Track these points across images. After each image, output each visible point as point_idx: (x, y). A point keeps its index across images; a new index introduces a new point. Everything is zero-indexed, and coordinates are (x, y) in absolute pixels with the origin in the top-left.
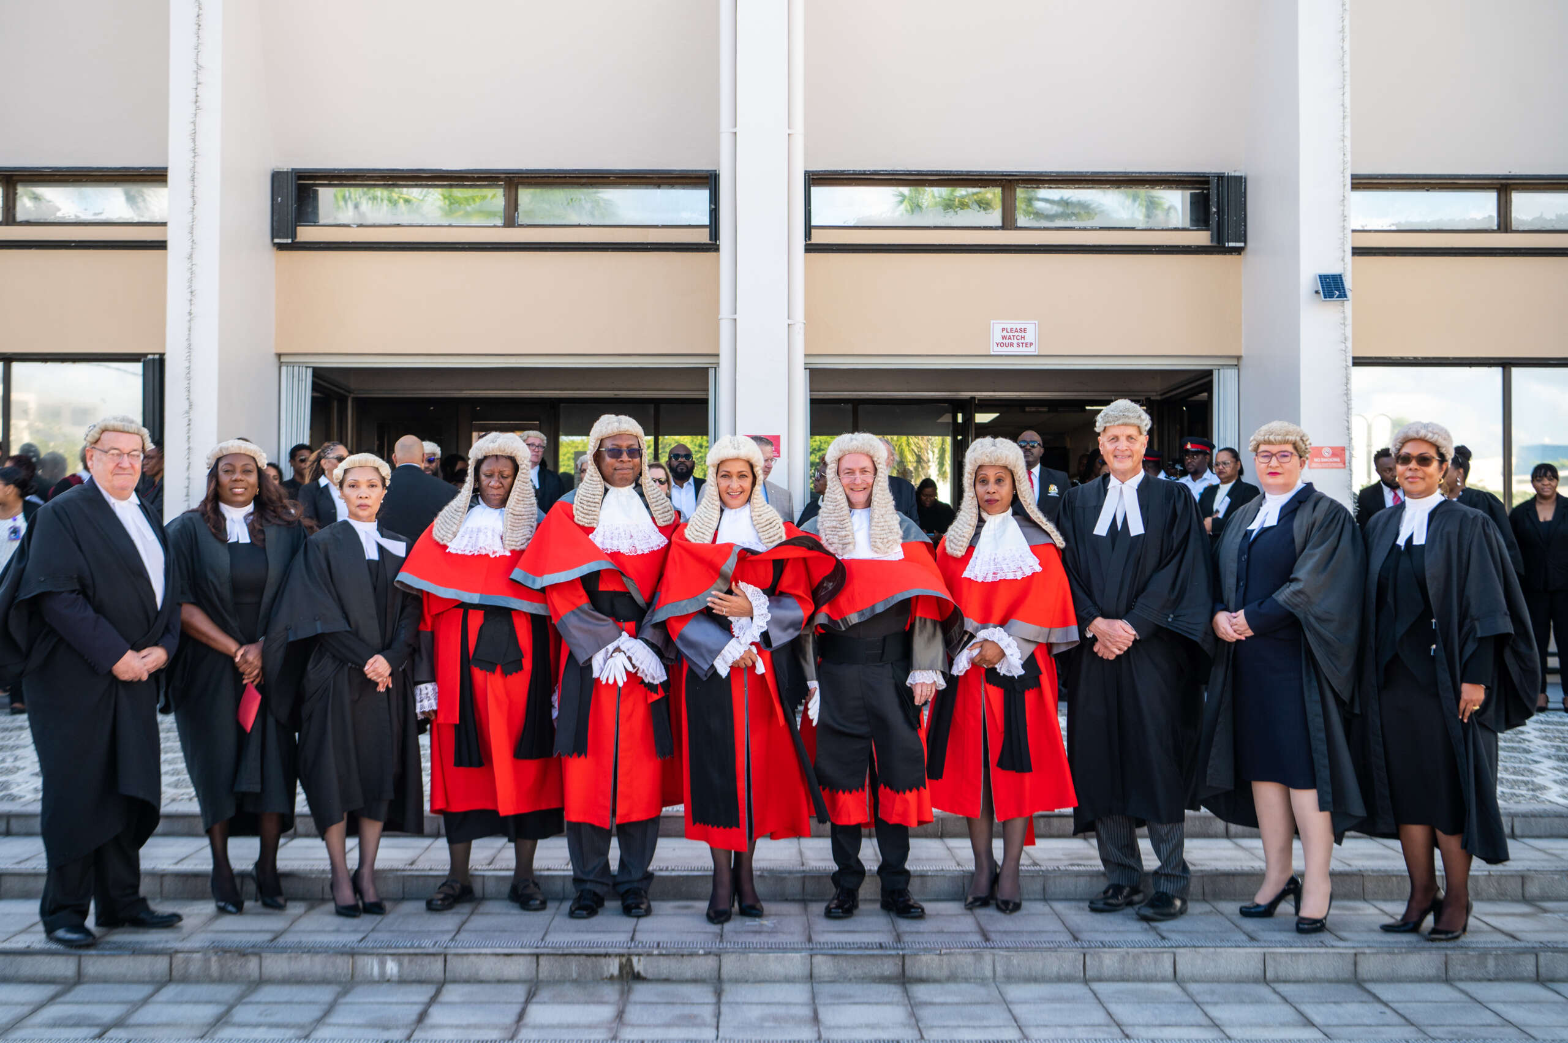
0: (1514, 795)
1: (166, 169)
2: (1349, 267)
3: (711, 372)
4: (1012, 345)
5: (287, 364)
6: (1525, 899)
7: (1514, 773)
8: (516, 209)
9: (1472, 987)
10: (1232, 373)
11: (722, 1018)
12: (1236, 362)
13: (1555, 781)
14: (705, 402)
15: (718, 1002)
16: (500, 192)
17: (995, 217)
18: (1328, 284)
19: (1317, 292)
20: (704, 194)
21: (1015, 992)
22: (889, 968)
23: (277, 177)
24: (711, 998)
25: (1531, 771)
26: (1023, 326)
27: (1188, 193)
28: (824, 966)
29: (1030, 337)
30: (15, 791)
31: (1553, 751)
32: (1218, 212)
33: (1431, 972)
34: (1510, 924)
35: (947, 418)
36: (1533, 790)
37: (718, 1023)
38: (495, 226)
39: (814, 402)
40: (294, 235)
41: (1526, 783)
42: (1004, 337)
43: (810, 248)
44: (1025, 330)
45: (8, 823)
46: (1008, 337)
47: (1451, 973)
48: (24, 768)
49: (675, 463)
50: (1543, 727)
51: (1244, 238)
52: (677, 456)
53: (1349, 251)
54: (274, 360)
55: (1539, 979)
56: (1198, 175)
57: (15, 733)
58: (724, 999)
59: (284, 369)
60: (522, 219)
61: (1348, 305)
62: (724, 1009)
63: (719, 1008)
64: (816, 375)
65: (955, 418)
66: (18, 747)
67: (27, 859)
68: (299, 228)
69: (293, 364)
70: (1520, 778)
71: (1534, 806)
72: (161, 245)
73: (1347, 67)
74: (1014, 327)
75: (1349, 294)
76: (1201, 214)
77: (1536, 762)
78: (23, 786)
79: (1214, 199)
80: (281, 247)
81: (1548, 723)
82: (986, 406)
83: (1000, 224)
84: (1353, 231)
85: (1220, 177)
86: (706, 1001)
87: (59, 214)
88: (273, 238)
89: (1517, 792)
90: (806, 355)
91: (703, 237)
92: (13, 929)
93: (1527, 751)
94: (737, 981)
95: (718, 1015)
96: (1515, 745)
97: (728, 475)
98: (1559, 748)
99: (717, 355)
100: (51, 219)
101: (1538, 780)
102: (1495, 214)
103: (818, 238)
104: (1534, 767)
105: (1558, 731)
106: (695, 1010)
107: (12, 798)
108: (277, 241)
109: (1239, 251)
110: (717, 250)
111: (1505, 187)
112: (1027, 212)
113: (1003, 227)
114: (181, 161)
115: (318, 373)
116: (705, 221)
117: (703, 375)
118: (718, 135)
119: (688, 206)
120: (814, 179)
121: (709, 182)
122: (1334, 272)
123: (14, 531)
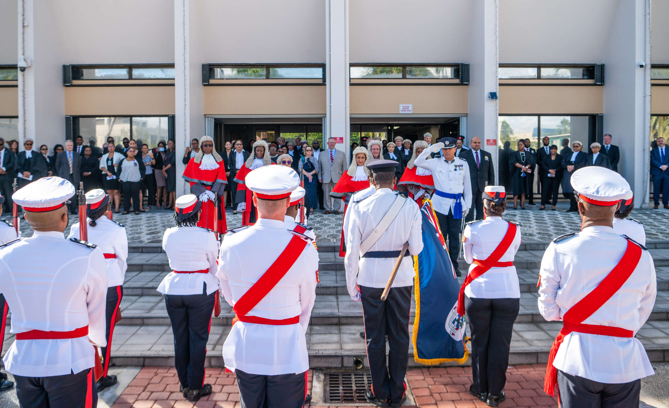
0: (544, 237)
1: (174, 64)
2: (498, 90)
3: (323, 119)
4: (405, 111)
5: (207, 117)
7: (543, 231)
8: (269, 74)
10: (465, 118)
11: (339, 306)
12: (466, 115)
13: (554, 233)
14: (322, 125)
15: (337, 301)
16: (265, 69)
17: (400, 76)
18: (492, 95)
19: (489, 97)
20: (320, 70)
23: (204, 66)
24: (336, 300)
25: (548, 230)
26: (408, 106)
27: (453, 68)
29: (410, 108)
30: (142, 239)
31: (552, 224)
32: (462, 74)
35: (386, 128)
36: (549, 236)
37: (338, 307)
38: (263, 79)
39: (351, 125)
40: (209, 82)
41: (547, 234)
42: (403, 109)
43: (351, 85)
44: (409, 107)
45: (142, 249)
46: (404, 109)
47: (531, 290)
48: (143, 232)
49: (314, 145)
50: (549, 216)
51: (469, 81)
52: (315, 144)
53: (498, 85)
54: (204, 116)
56: (456, 64)
57: (139, 221)
58: (339, 300)
59: (206, 119)
60: (271, 77)
61: (498, 101)
62: (339, 303)
63: (338, 303)
64: (351, 119)
65: (388, 128)
66: (140, 225)
67: (149, 260)
68: (210, 80)
69: (209, 117)
70: (545, 232)
72: (173, 85)
73: (497, 35)
74: (406, 106)
75: (498, 98)
76: (457, 74)
77: (549, 227)
78: (144, 238)
79: (460, 70)
80: (205, 85)
81: (550, 214)
82: (396, 125)
83: (402, 77)
84: (499, 79)
85: (462, 64)
86: (334, 300)
87: (144, 76)
88: (203, 83)
89: (545, 237)
90: (350, 114)
91: (321, 81)
92: (148, 281)
93: (546, 224)
95: (338, 305)
96: (542, 222)
98: (554, 222)
99: (326, 114)
100: (142, 78)
101: (550, 233)
102: (536, 74)
103: (353, 81)
104: (548, 229)
105: (553, 217)
106: (332, 303)
107: (142, 242)
108: (204, 83)
109: (467, 85)
110: (325, 85)
111: (539, 67)
112: (409, 74)
113: (403, 78)
114: (178, 62)
115: (215, 119)
116: (321, 77)
117: (320, 119)
118: (325, 54)
119: (317, 73)
120: (352, 65)
121: (323, 66)
122: (494, 91)
123: (135, 164)
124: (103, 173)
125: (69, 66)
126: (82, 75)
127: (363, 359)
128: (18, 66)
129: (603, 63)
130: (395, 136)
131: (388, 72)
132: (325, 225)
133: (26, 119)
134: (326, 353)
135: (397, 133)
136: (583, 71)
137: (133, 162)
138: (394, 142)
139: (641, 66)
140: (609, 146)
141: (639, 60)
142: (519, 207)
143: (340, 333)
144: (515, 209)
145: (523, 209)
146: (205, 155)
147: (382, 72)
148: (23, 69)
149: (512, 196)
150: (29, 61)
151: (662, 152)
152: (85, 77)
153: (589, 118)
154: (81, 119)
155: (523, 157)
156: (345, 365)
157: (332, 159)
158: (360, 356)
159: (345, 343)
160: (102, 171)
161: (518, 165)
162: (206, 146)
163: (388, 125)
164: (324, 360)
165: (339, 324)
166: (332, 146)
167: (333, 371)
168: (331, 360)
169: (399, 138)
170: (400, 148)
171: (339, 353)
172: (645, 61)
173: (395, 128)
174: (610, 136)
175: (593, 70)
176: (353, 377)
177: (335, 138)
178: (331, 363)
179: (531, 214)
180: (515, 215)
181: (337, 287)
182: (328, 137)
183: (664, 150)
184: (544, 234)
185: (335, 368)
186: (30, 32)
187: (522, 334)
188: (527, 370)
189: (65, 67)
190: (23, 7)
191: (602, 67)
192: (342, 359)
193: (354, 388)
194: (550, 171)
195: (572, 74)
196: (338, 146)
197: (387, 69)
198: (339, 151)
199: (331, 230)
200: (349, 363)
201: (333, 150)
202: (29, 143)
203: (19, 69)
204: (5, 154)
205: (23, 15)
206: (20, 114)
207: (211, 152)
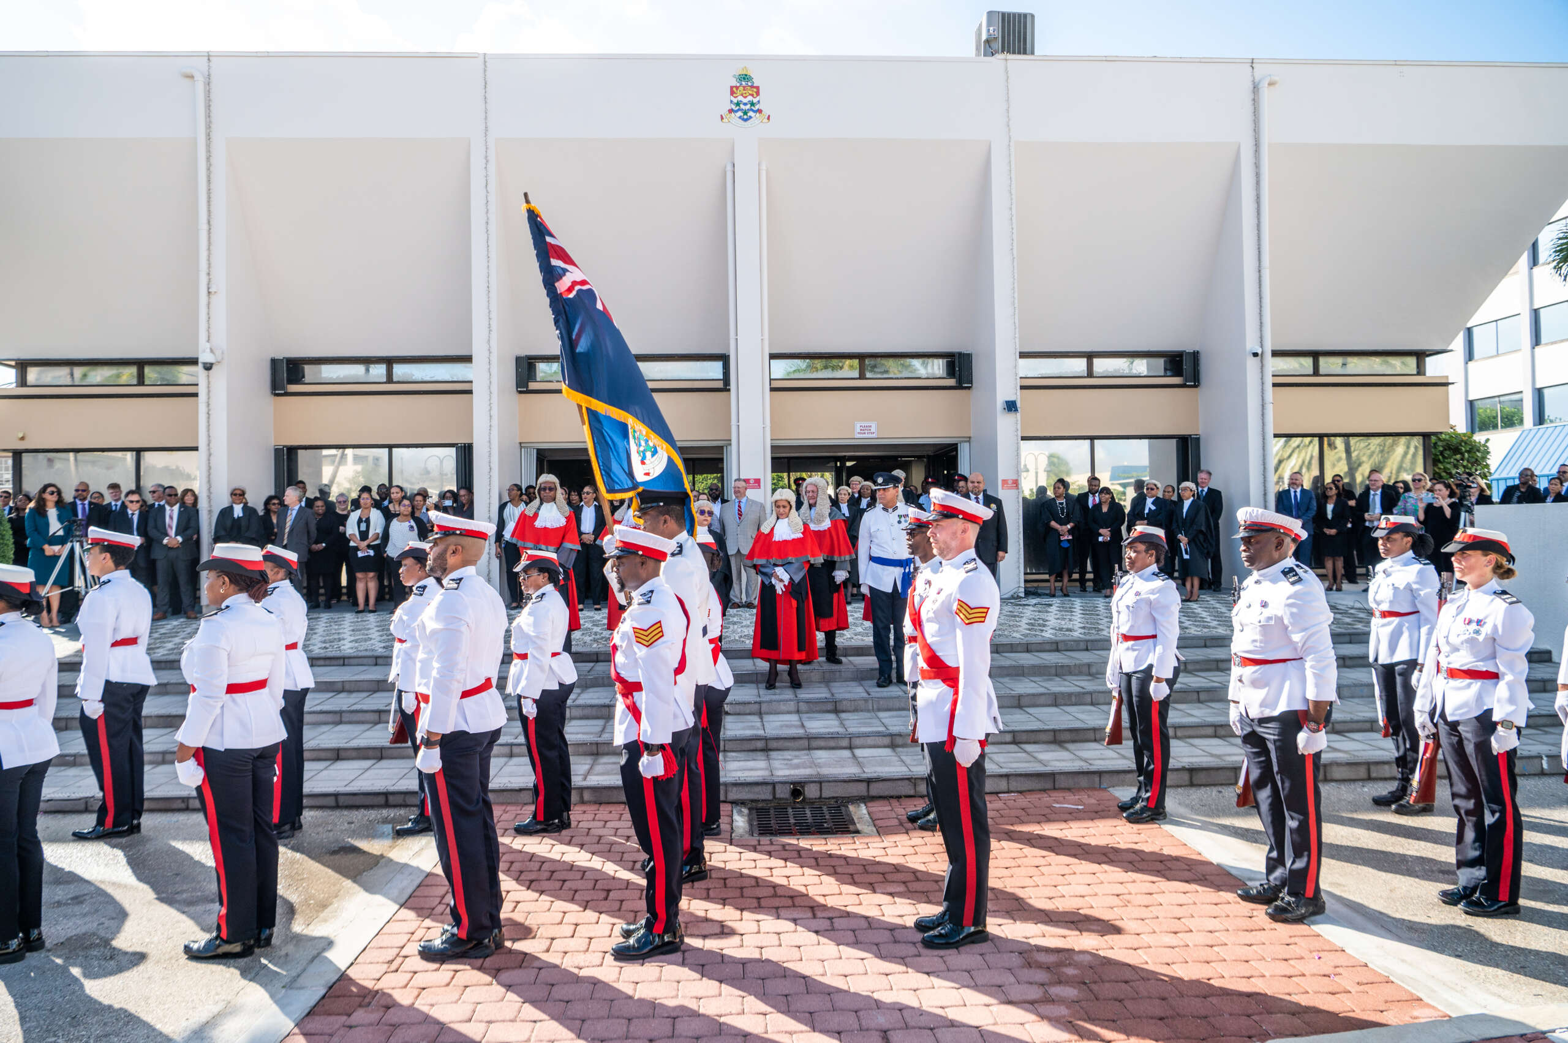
1: (472, 356)
2: (1019, 397)
3: (726, 448)
4: (866, 435)
5: (526, 447)
6: (1090, 674)
9: (1065, 708)
10: (966, 445)
12: (969, 439)
14: (722, 460)
15: (762, 720)
17: (856, 374)
18: (1010, 405)
19: (1005, 409)
20: (720, 365)
21: (881, 714)
22: (830, 707)
23: (518, 360)
24: (759, 719)
26: (870, 425)
27: (944, 361)
28: (803, 706)
29: (873, 429)
32: (959, 370)
33: (1049, 702)
34: (1082, 684)
35: (832, 464)
39: (773, 458)
40: (527, 387)
42: (862, 431)
43: (772, 389)
46: (864, 429)
51: (971, 382)
53: (1018, 388)
54: (519, 445)
55: (1092, 704)
56: (949, 352)
59: (524, 450)
61: (1018, 415)
64: (773, 448)
65: (836, 464)
68: (529, 383)
69: (528, 447)
71: (1097, 637)
72: (470, 392)
73: (1015, 306)
74: (866, 425)
75: (1019, 409)
76: (951, 371)
79: (957, 364)
80: (520, 392)
82: (851, 459)
83: (858, 377)
84: (1021, 378)
85: (960, 354)
87: (415, 378)
88: (517, 388)
90: (771, 440)
91: (720, 385)
94: (767, 713)
97: (778, 507)
99: (730, 439)
100: (409, 380)
102: (1085, 369)
103: (776, 384)
108: (519, 389)
109: (969, 388)
110: (729, 390)
111: (1090, 356)
112: (871, 371)
113: (860, 378)
114: (478, 352)
115: (538, 450)
116: (721, 377)
117: (720, 449)
118: (729, 340)
119: (714, 370)
120: (773, 356)
121: (724, 359)
122: (1012, 398)
123: (412, 527)
124: (352, 544)
125: (282, 360)
126: (303, 377)
127: (803, 787)
128: (200, 360)
129: (1197, 349)
130: (849, 477)
131: (834, 368)
132: (735, 623)
133: (212, 451)
134: (749, 780)
135: (852, 472)
136: (1165, 362)
137: (407, 524)
138: (848, 485)
139: (1255, 355)
140: (1206, 489)
141: (1252, 345)
142: (1059, 593)
143: (768, 758)
144: (1054, 596)
145: (1066, 595)
146: (545, 504)
147: (826, 367)
148: (208, 367)
149: (1046, 577)
150: (219, 353)
151: (1295, 496)
152: (307, 379)
153: (1178, 443)
154: (300, 452)
155: (1062, 509)
156: (778, 796)
157: (740, 515)
158: (799, 783)
159: (777, 769)
160: (349, 541)
161: (1053, 524)
162: (545, 489)
163: (836, 459)
164: (747, 789)
165: (766, 750)
166: (739, 493)
167: (760, 805)
168: (757, 789)
169: (856, 479)
170: (856, 495)
171: (769, 779)
172: (1262, 346)
173: (849, 464)
174: (1210, 474)
175: (1181, 361)
176: (790, 810)
177: (747, 481)
178: (758, 793)
179: (1078, 603)
180: (1051, 605)
181: (760, 703)
182: (735, 476)
183: (1298, 494)
184: (1090, 629)
185: (763, 801)
186: (220, 302)
187: (1036, 755)
188: (1039, 796)
189: (274, 362)
190: (209, 260)
191: (1195, 356)
192: (774, 788)
193: (792, 821)
194: (1102, 531)
195: (1149, 368)
196: (751, 494)
197: (835, 362)
198: (753, 501)
199: (744, 629)
200: (783, 793)
201: (744, 500)
202: (238, 492)
203: (200, 365)
204: (180, 514)
205: (209, 274)
206: (202, 444)
207: (554, 499)
